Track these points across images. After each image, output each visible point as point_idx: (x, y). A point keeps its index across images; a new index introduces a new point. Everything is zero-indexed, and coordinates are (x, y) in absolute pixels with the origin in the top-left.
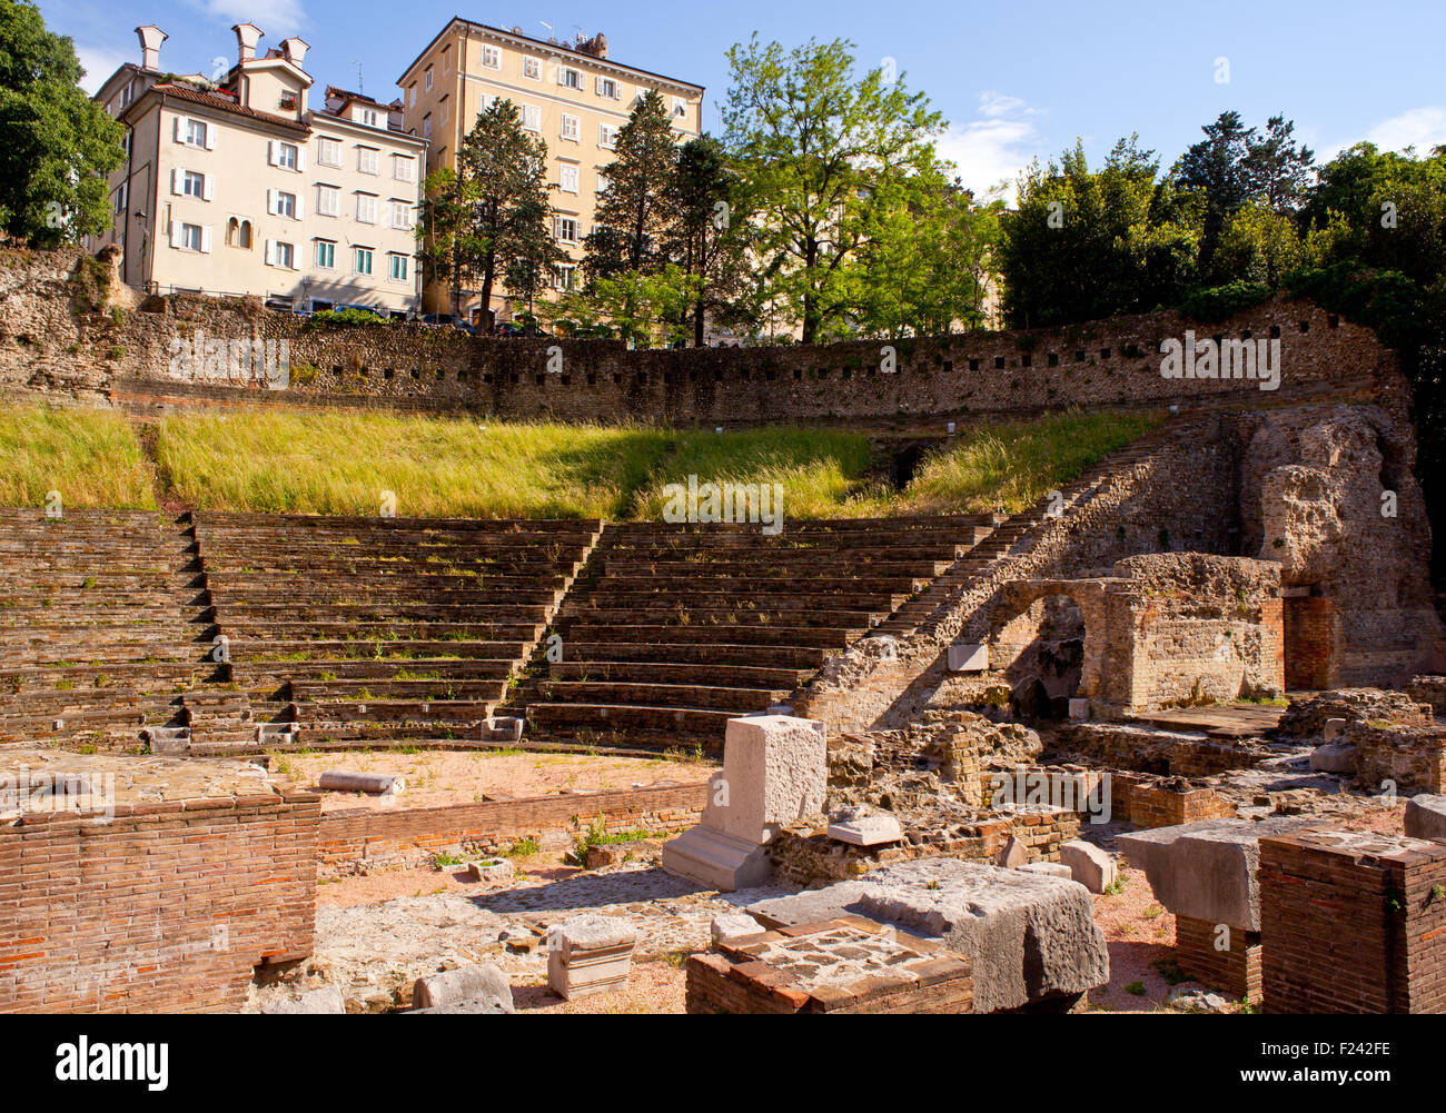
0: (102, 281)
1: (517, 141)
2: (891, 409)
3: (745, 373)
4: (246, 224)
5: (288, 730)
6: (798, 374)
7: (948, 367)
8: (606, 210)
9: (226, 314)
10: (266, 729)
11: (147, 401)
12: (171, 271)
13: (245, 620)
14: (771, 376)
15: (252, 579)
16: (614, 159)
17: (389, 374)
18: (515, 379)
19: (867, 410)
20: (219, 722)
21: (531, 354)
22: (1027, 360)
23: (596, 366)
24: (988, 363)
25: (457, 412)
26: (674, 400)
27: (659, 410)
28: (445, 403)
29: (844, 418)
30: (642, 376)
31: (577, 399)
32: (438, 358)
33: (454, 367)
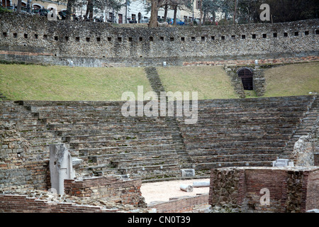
2: (221, 53)
3: (162, 38)
6: (183, 39)
7: (244, 37)
14: (172, 39)
18: (67, 38)
19: (210, 54)
22: (275, 35)
23: (100, 34)
24: (259, 36)
25: (45, 53)
26: (133, 49)
27: (128, 53)
28: (40, 49)
29: (202, 57)
30: (120, 39)
31: (92, 47)
32: (35, 29)
33: (41, 32)
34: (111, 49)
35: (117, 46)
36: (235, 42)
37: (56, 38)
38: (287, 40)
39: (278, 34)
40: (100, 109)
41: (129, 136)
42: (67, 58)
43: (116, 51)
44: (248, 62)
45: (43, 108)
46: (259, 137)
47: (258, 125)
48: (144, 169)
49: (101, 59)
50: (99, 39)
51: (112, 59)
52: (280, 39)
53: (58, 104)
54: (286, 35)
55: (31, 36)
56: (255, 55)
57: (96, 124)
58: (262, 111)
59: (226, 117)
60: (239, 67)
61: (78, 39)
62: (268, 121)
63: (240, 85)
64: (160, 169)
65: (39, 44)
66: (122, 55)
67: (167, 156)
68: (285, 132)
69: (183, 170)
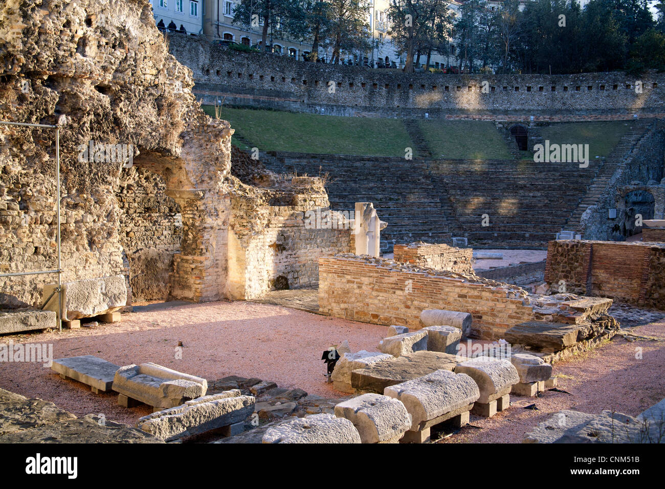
2: (490, 107)
6: (447, 88)
17: (262, 78)
18: (317, 82)
21: (324, 72)
22: (553, 89)
23: (354, 79)
24: (535, 88)
25: (292, 99)
26: (390, 97)
27: (383, 102)
28: (288, 95)
30: (375, 85)
31: (345, 95)
32: (282, 71)
33: (289, 75)
34: (365, 96)
35: (372, 93)
36: (507, 94)
37: (305, 82)
38: (567, 95)
39: (557, 87)
40: (358, 164)
41: (392, 197)
42: (316, 104)
43: (370, 98)
44: (521, 118)
45: (298, 160)
46: (539, 205)
47: (538, 190)
48: (410, 235)
49: (352, 107)
50: (351, 85)
51: (365, 109)
52: (559, 93)
53: (313, 157)
54: (565, 89)
55: (278, 78)
56: (529, 111)
57: (355, 182)
58: (542, 175)
59: (501, 181)
60: (511, 123)
62: (550, 186)
63: (515, 144)
64: (429, 236)
65: (286, 88)
66: (378, 105)
67: (435, 222)
68: (569, 200)
69: (454, 239)
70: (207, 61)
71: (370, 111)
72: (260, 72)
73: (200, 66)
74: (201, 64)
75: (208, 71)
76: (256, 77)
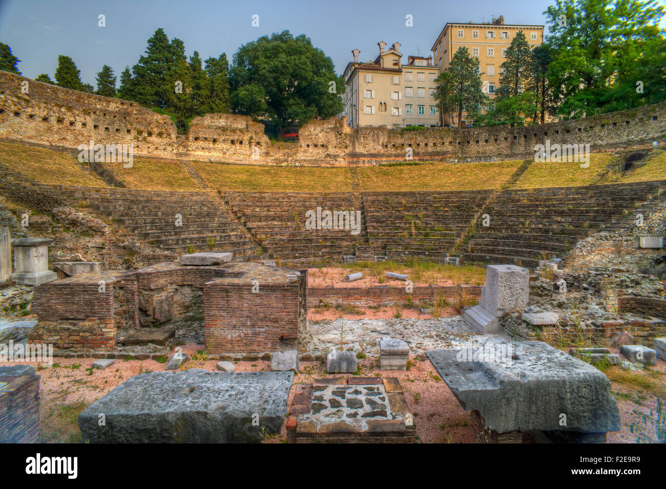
0: (342, 126)
1: (468, 61)
2: (625, 140)
3: (557, 132)
4: (385, 103)
5: (384, 258)
8: (503, 80)
9: (376, 132)
10: (377, 258)
11: (355, 160)
12: (363, 122)
13: (375, 224)
14: (568, 131)
15: (378, 212)
16: (505, 60)
17: (426, 145)
18: (468, 142)
19: (611, 141)
20: (364, 255)
21: (474, 134)
23: (498, 136)
25: (449, 156)
26: (527, 145)
27: (522, 149)
28: (445, 153)
29: (601, 145)
30: (515, 137)
31: (491, 148)
32: (442, 138)
33: (447, 141)
34: (507, 147)
35: (512, 143)
37: (459, 143)
42: (467, 157)
43: (511, 148)
50: (496, 140)
51: (507, 156)
55: (438, 143)
61: (478, 142)
65: (444, 149)
66: (517, 152)
70: (386, 140)
71: (510, 157)
72: (425, 141)
73: (380, 144)
74: (381, 142)
75: (386, 146)
76: (422, 144)
